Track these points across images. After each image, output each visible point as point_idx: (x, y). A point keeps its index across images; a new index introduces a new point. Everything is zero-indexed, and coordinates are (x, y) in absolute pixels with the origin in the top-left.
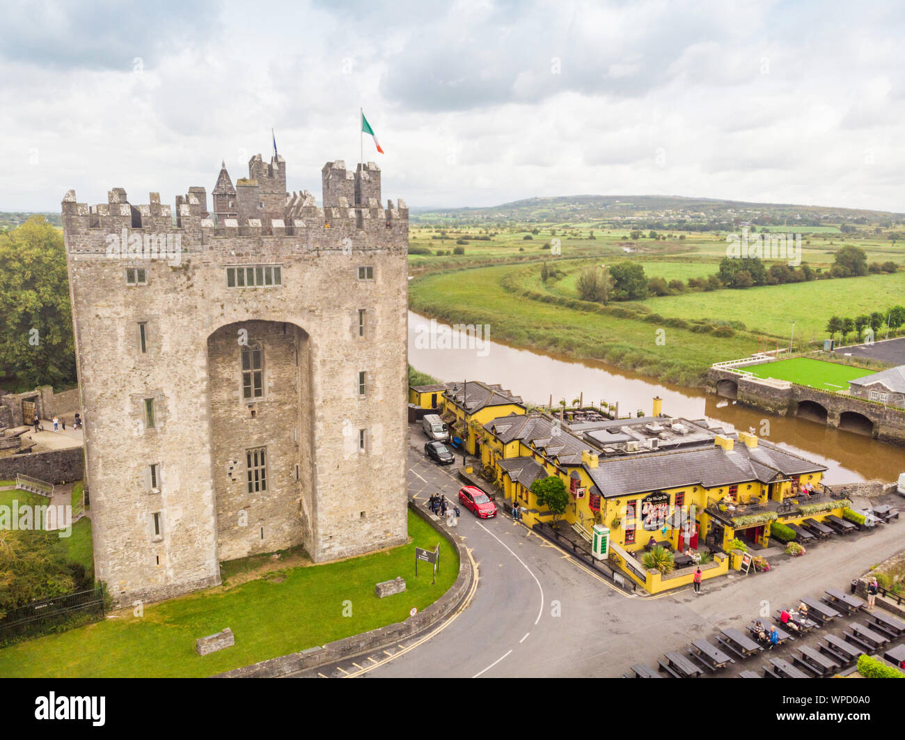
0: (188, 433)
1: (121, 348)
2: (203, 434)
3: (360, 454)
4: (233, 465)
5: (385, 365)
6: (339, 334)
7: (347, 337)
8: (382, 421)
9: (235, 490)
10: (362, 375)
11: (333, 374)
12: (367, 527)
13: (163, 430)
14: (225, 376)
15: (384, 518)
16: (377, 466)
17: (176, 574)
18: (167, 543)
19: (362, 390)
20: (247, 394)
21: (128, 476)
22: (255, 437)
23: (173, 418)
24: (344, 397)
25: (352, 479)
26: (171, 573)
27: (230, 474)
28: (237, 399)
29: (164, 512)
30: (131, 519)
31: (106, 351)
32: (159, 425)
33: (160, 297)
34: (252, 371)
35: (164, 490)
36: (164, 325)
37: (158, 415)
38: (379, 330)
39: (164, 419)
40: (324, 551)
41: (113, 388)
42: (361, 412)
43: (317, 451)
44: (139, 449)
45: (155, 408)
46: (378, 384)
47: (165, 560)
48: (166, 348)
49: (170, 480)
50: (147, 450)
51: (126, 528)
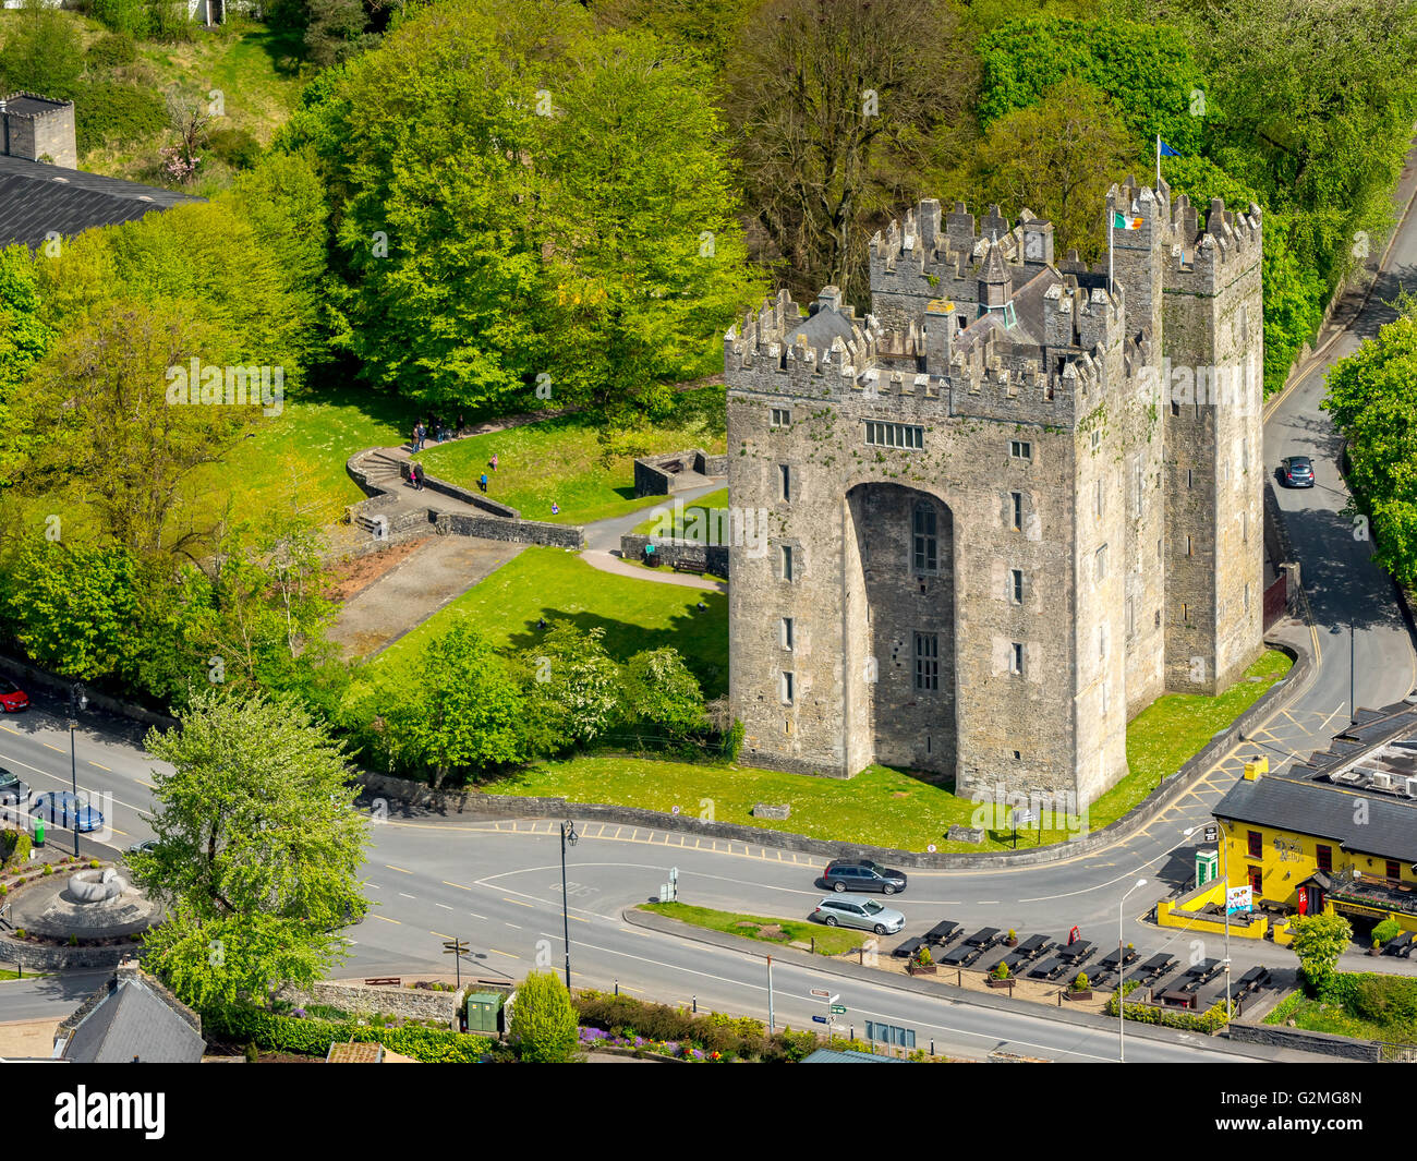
0: (821, 593)
1: (763, 489)
2: (836, 599)
3: (1012, 674)
4: (898, 646)
5: (1044, 569)
6: (988, 517)
7: (997, 523)
8: (1041, 641)
9: (899, 679)
10: (1018, 576)
11: (979, 565)
12: (1024, 774)
13: (798, 586)
14: (893, 535)
15: (1045, 769)
16: (1035, 697)
17: (803, 750)
18: (796, 709)
19: (1018, 595)
20: (919, 562)
21: (763, 623)
22: (925, 619)
23: (808, 573)
24: (993, 597)
25: (1002, 705)
26: (798, 746)
27: (895, 657)
28: (905, 566)
29: (795, 674)
30: (764, 671)
31: (753, 488)
32: (795, 577)
34: (924, 537)
35: (796, 650)
36: (803, 473)
37: (794, 566)
38: (1036, 523)
39: (800, 572)
40: (968, 785)
42: (1013, 620)
44: (775, 597)
45: (794, 558)
46: (1035, 591)
47: (794, 729)
49: (804, 643)
50: (782, 601)
51: (758, 680)
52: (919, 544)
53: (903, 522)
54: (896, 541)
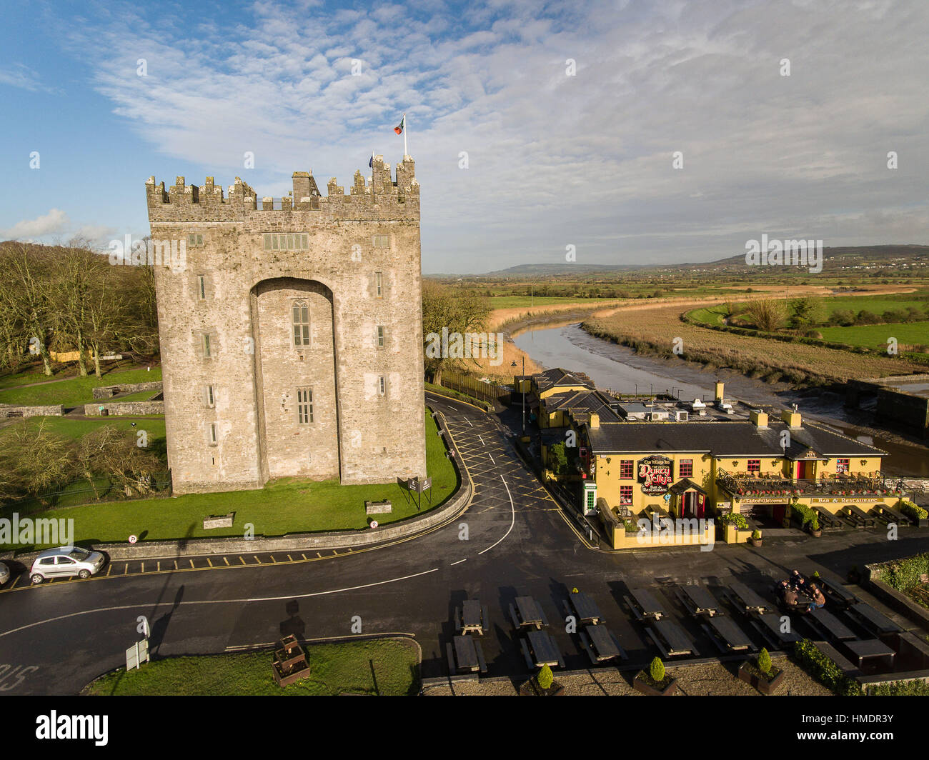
0: (235, 362)
1: (185, 294)
2: (247, 366)
3: (379, 396)
4: (285, 398)
5: (400, 322)
6: (358, 292)
7: (366, 295)
8: (399, 371)
9: (287, 419)
10: (381, 330)
11: (353, 326)
12: (388, 461)
13: (217, 360)
14: (279, 326)
15: (404, 455)
16: (396, 410)
17: (227, 475)
18: (220, 448)
19: (381, 342)
20: (297, 342)
21: (191, 392)
22: (303, 377)
23: (224, 350)
24: (364, 347)
25: (373, 417)
26: (223, 473)
27: (283, 405)
28: (288, 345)
29: (218, 423)
30: (193, 425)
31: (175, 295)
32: (213, 355)
33: (213, 256)
34: (301, 324)
35: (217, 406)
36: (216, 277)
37: (213, 347)
38: (394, 291)
39: (217, 351)
40: (349, 476)
41: (180, 324)
42: (379, 360)
43: (341, 390)
44: (199, 371)
45: (211, 341)
46: (394, 338)
47: (219, 461)
48: (218, 295)
49: (223, 400)
50: (204, 374)
51: (189, 432)
52: (297, 329)
53: (285, 316)
54: (281, 329)
